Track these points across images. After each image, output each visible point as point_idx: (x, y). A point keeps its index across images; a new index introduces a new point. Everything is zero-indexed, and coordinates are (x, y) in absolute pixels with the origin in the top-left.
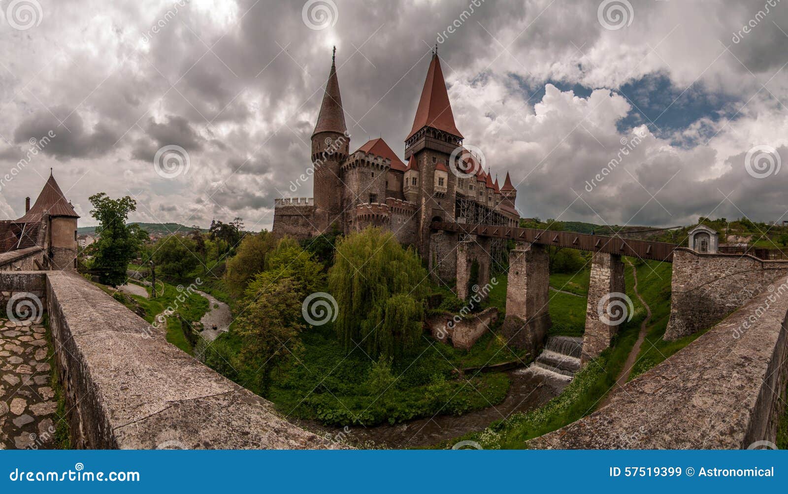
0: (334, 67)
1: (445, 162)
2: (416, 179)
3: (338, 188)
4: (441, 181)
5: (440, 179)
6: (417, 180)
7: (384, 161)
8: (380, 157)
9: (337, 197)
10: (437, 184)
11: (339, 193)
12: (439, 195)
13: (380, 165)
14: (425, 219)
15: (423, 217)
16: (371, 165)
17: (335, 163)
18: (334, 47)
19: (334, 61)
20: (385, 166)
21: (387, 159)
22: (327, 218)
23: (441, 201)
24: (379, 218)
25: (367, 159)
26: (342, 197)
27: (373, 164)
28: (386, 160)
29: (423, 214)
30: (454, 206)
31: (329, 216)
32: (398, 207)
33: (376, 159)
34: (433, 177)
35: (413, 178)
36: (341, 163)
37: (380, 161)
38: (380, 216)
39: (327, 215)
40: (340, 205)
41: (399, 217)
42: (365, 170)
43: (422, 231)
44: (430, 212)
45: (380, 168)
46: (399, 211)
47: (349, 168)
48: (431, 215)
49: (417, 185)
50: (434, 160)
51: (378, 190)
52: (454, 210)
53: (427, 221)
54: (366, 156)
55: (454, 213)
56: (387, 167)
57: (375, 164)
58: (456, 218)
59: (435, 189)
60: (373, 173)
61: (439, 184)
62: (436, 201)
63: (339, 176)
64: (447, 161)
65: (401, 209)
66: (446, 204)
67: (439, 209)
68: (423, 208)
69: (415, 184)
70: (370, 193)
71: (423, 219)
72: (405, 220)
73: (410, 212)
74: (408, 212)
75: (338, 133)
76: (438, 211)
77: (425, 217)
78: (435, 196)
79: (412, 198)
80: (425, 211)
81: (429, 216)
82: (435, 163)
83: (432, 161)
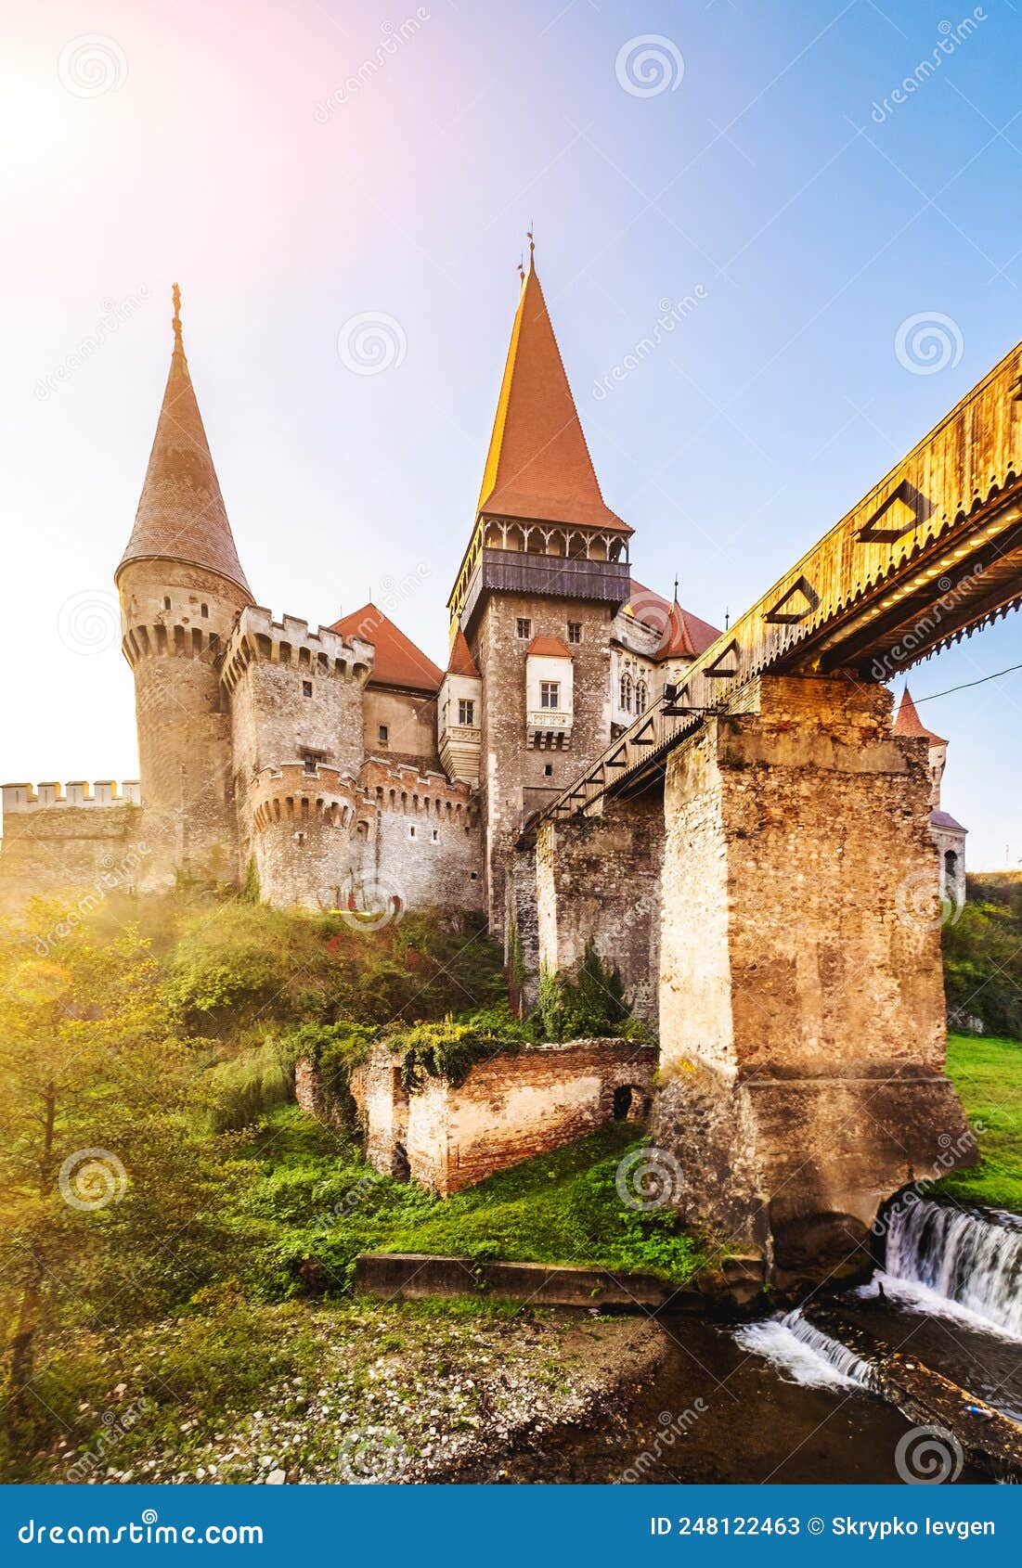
0: (179, 358)
1: (565, 628)
2: (470, 704)
3: (212, 745)
4: (550, 694)
5: (544, 687)
6: (476, 707)
7: (347, 647)
8: (329, 631)
10: (535, 705)
11: (217, 761)
12: (548, 741)
13: (332, 658)
14: (499, 822)
15: (493, 816)
17: (193, 667)
18: (175, 287)
19: (178, 337)
20: (350, 663)
23: (557, 760)
27: (304, 652)
28: (356, 645)
29: (492, 807)
32: (404, 789)
33: (314, 637)
34: (522, 686)
35: (462, 703)
37: (331, 646)
38: (313, 802)
41: (410, 820)
42: (280, 672)
43: (493, 862)
44: (516, 799)
45: (332, 667)
46: (410, 802)
48: (520, 807)
49: (475, 722)
50: (523, 627)
51: (332, 738)
53: (507, 827)
56: (358, 667)
57: (314, 654)
59: (530, 718)
60: (309, 685)
61: (544, 703)
62: (537, 761)
63: (215, 709)
64: (571, 626)
65: (416, 797)
66: (576, 767)
67: (549, 787)
68: (493, 788)
69: (470, 721)
70: (301, 748)
71: (491, 822)
72: (435, 833)
73: (454, 805)
74: (443, 806)
75: (194, 566)
76: (547, 793)
77: (498, 816)
78: (531, 746)
79: (464, 767)
80: (497, 798)
81: (512, 813)
82: (527, 637)
83: (516, 634)
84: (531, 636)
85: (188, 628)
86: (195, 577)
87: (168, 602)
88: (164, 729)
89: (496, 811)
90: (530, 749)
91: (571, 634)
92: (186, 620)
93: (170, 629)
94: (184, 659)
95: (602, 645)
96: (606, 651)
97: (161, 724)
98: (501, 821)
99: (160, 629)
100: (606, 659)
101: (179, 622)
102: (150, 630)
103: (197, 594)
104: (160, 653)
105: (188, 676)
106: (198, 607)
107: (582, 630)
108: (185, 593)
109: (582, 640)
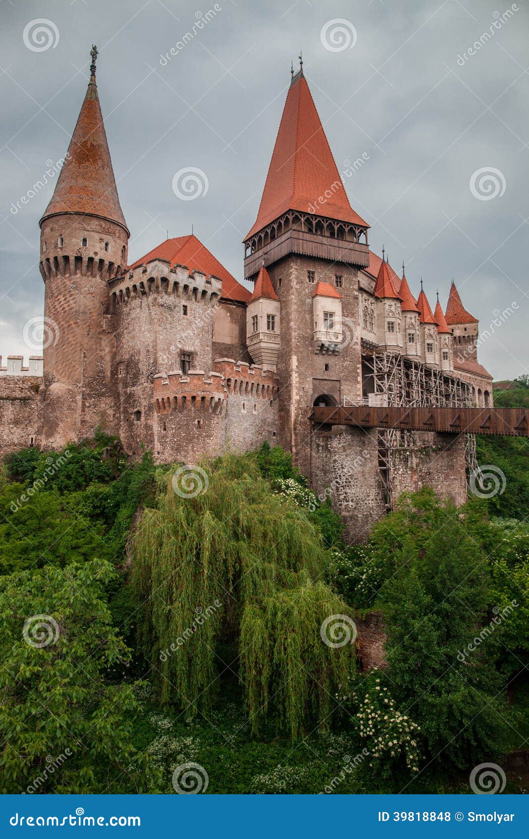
0: (92, 87)
1: (334, 278)
2: (273, 318)
3: (104, 337)
4: (328, 319)
5: (326, 314)
6: (277, 319)
7: (208, 282)
8: (199, 273)
9: (102, 358)
10: (321, 327)
11: (107, 349)
13: (201, 289)
14: (299, 402)
15: (295, 397)
16: (181, 290)
17: (96, 283)
19: (93, 74)
20: (209, 293)
21: (213, 277)
22: (80, 404)
23: (331, 361)
24: (207, 403)
25: (172, 278)
26: (114, 357)
27: (186, 287)
28: (213, 280)
29: (294, 391)
30: (360, 371)
31: (84, 399)
32: (242, 378)
33: (191, 277)
34: (311, 312)
35: (268, 316)
36: (111, 284)
37: (200, 282)
38: (208, 398)
39: (79, 398)
40: (109, 374)
41: (242, 399)
42: (169, 299)
43: (295, 429)
44: (309, 386)
45: (199, 295)
46: (244, 387)
47: (132, 294)
48: (311, 392)
49: (277, 330)
50: (312, 276)
51: (197, 342)
52: (360, 379)
53: (303, 405)
54: (171, 271)
55: (360, 386)
56: (214, 294)
57: (191, 287)
58: (365, 394)
59: (318, 336)
60: (185, 307)
61: (326, 326)
62: (320, 361)
63: (107, 312)
64: (337, 278)
65: (247, 383)
66: (343, 366)
67: (327, 378)
68: (295, 378)
69: (273, 329)
70: (181, 350)
71: (294, 401)
72: (255, 405)
73: (266, 387)
74: (261, 387)
75: (105, 219)
76: (325, 382)
77: (298, 398)
78: (318, 352)
79: (269, 358)
80: (298, 385)
81: (306, 396)
82: (313, 282)
83: (307, 280)
84: (316, 282)
85: (97, 259)
86: (104, 226)
87: (85, 240)
88: (73, 326)
89: (297, 394)
90: (316, 354)
91: (337, 282)
92: (96, 253)
93: (85, 259)
94: (90, 278)
95: (354, 289)
96: (356, 293)
97: (71, 322)
98: (300, 400)
99: (79, 259)
100: (356, 298)
101: (92, 255)
102: (72, 259)
103: (104, 236)
104: (75, 274)
105: (92, 290)
106: (103, 245)
107: (343, 279)
108: (97, 236)
109: (343, 286)
